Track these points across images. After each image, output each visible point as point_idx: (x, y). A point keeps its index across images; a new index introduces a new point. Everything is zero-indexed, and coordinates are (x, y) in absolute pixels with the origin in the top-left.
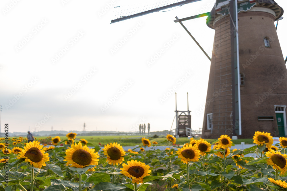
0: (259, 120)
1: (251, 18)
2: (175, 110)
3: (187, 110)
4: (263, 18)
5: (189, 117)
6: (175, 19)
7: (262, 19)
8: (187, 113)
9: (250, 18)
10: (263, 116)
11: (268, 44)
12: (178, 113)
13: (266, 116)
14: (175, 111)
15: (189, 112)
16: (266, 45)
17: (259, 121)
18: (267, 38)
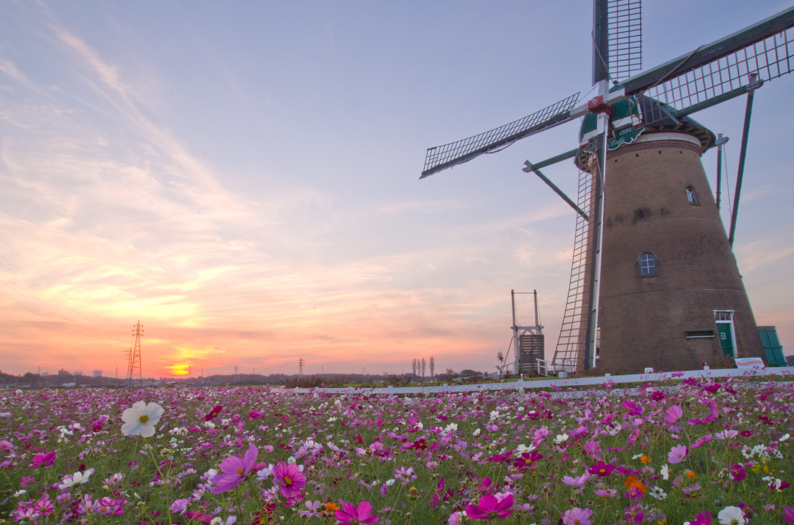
0: (687, 337)
1: (660, 152)
2: (512, 326)
3: (534, 325)
4: (681, 152)
5: (541, 338)
6: (525, 166)
7: (679, 153)
8: (535, 332)
9: (658, 152)
10: (695, 330)
11: (693, 199)
12: (519, 330)
13: (699, 330)
14: (512, 328)
15: (539, 328)
16: (690, 199)
17: (688, 339)
18: (690, 188)
